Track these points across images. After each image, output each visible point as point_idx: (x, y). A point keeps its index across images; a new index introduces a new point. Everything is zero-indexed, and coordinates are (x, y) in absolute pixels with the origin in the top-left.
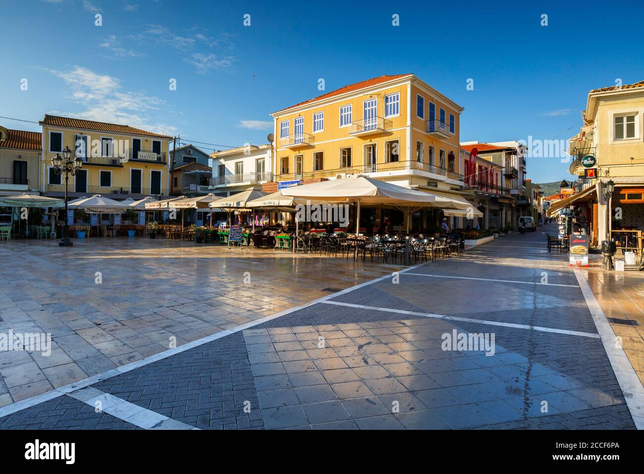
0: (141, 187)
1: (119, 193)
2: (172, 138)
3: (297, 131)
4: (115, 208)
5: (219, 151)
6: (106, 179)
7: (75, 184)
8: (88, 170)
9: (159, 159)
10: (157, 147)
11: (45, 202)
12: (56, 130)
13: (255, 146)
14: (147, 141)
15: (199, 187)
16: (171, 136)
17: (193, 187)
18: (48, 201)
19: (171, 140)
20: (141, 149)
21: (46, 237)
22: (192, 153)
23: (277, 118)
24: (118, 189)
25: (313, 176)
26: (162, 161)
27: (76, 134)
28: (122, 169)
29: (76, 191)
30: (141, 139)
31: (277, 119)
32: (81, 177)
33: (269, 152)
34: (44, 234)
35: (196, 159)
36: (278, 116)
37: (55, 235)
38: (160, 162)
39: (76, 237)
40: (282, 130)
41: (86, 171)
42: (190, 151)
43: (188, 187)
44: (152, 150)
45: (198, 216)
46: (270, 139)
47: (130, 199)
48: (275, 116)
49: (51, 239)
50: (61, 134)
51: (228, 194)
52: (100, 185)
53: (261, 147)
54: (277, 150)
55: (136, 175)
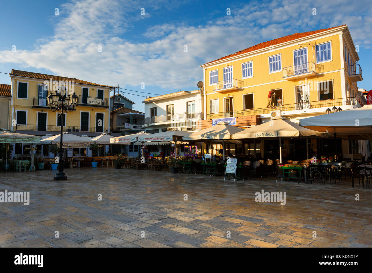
0: (89, 126)
1: (72, 131)
2: (112, 87)
3: (226, 78)
4: (81, 143)
5: (150, 97)
6: (61, 121)
7: (37, 124)
8: (47, 113)
9: (103, 103)
10: (100, 94)
11: (26, 138)
12: (23, 81)
13: (187, 92)
14: (93, 89)
15: (132, 126)
16: (111, 86)
17: (127, 126)
18: (27, 138)
19: (111, 89)
20: (89, 96)
21: (25, 170)
22: (120, 100)
23: (206, 68)
24: (71, 128)
25: (243, 113)
26: (105, 105)
27: (38, 84)
28: (74, 112)
29: (38, 130)
30: (89, 88)
31: (206, 70)
32: (42, 118)
33: (199, 96)
34: (23, 167)
35: (123, 105)
36: (207, 67)
37: (35, 168)
38: (103, 106)
39: (49, 169)
40: (211, 78)
41: (46, 114)
42: (119, 99)
43: (124, 126)
44: (97, 97)
45: (130, 148)
46: (200, 85)
47: (85, 135)
48: (204, 67)
49: (31, 171)
50: (26, 84)
51: (160, 130)
52: (57, 125)
53: (192, 92)
54: (207, 94)
55: (85, 117)
